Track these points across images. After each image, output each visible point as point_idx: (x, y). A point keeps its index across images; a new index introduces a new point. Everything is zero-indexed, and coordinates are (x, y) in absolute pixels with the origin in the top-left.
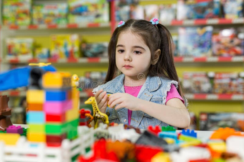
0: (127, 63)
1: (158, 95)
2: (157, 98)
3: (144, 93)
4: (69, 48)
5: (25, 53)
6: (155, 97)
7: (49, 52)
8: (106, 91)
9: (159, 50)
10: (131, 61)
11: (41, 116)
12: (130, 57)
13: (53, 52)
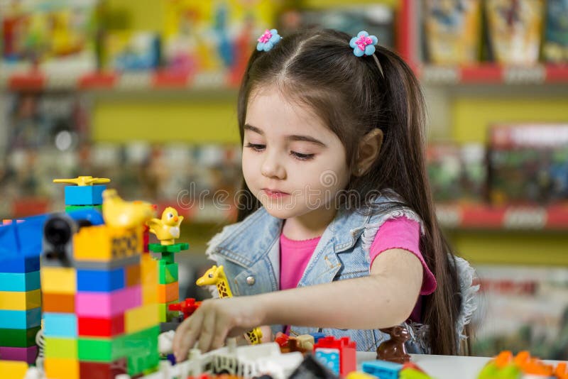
0: (273, 185)
1: (356, 263)
2: (356, 272)
3: (324, 255)
4: (235, 29)
5: (70, 52)
6: (349, 271)
7: (158, 45)
8: (227, 256)
9: (377, 132)
10: (285, 178)
11: (71, 322)
12: (278, 167)
13: (175, 45)
